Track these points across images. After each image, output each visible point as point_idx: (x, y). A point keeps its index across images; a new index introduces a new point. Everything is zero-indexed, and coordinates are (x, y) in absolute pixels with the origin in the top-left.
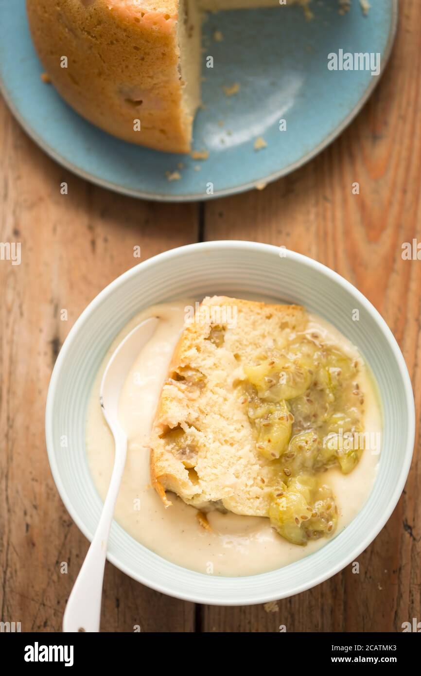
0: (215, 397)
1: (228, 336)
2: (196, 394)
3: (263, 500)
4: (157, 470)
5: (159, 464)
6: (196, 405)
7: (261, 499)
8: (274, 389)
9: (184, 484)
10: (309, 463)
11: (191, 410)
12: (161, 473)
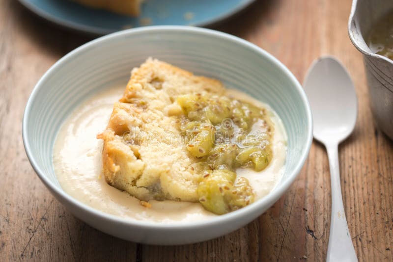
0: (155, 115)
1: (164, 85)
2: (140, 110)
3: (193, 182)
4: (108, 146)
5: (110, 142)
6: (140, 116)
7: (191, 182)
8: (201, 111)
9: (130, 159)
10: (230, 161)
11: (135, 118)
12: (112, 149)
